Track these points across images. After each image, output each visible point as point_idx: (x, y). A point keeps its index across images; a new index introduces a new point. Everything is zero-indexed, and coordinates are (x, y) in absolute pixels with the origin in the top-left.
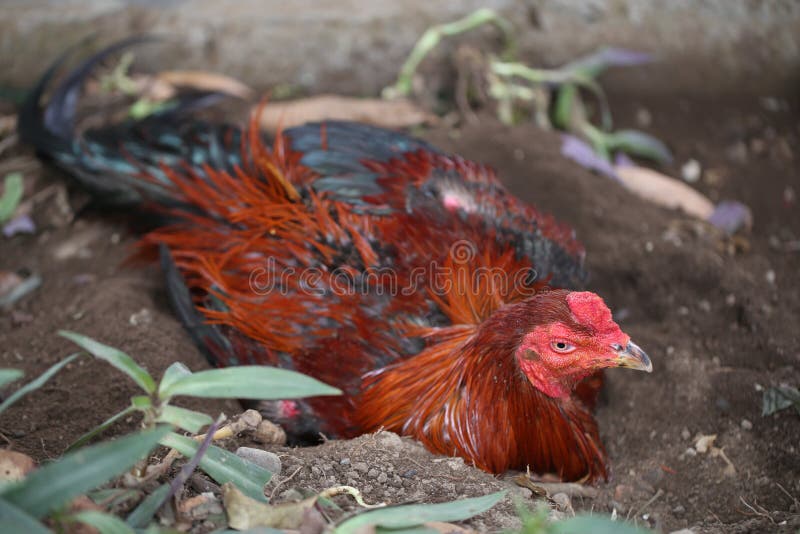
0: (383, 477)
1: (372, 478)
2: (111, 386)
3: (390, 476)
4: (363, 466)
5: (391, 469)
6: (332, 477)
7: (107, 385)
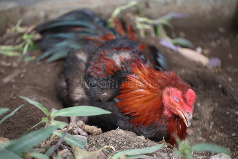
0: (120, 143)
1: (117, 143)
2: (28, 119)
3: (123, 142)
4: (114, 140)
5: (122, 140)
6: (104, 143)
7: (27, 119)
